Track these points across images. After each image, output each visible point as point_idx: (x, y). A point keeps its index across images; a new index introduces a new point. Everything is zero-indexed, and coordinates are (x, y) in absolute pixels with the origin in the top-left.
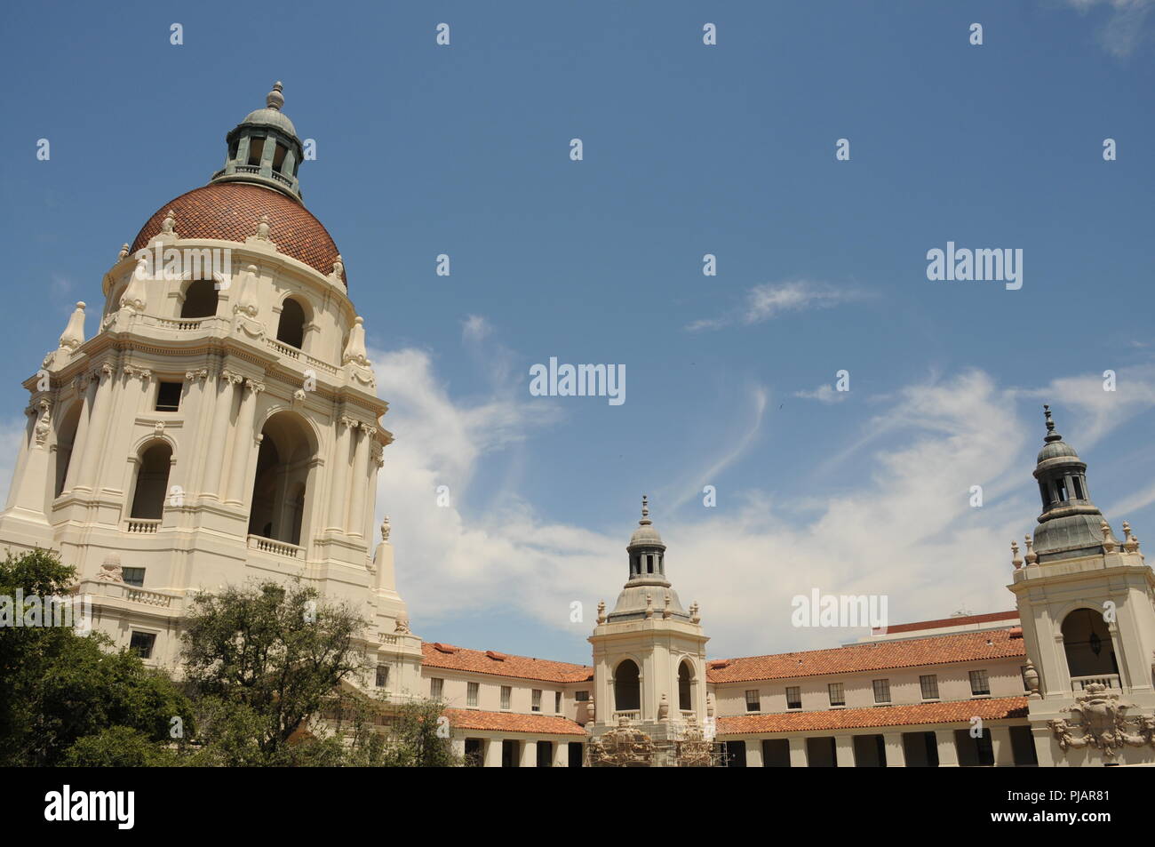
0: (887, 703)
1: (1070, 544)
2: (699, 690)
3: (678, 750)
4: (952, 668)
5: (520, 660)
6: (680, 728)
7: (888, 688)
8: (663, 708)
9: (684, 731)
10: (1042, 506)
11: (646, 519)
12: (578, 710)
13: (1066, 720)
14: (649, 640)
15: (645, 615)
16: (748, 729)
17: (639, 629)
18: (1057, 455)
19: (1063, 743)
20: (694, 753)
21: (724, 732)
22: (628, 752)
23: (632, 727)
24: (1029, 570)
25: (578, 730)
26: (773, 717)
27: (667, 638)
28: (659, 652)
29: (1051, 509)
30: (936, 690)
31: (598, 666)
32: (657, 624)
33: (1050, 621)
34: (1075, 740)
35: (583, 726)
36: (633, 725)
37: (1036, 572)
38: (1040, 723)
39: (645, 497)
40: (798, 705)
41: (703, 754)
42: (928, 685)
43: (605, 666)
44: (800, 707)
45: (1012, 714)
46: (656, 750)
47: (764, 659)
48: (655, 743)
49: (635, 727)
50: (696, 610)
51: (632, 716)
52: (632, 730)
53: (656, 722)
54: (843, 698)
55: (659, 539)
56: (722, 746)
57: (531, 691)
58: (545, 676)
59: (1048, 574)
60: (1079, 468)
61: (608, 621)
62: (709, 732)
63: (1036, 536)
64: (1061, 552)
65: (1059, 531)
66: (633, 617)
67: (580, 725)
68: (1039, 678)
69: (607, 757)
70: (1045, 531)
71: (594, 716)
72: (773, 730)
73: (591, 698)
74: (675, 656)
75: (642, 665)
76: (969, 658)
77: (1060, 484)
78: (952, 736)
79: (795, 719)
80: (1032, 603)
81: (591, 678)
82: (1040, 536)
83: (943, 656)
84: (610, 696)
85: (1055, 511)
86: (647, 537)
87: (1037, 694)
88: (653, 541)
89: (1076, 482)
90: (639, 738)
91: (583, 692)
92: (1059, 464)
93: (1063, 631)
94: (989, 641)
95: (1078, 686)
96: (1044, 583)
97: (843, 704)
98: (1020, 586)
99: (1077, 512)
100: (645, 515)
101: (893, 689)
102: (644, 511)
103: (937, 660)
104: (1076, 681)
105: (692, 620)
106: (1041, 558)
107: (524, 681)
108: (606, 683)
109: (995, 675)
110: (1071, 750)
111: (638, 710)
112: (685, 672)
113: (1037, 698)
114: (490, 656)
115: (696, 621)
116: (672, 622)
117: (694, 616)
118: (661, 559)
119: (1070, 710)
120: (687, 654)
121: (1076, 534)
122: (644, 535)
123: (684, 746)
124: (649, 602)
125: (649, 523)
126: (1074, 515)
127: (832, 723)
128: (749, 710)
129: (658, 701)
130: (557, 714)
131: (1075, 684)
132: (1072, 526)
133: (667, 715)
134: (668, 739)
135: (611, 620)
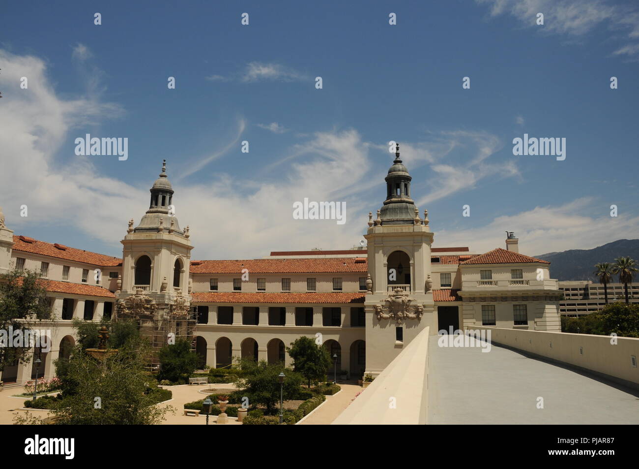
0: (288, 291)
1: (399, 217)
2: (185, 277)
3: (171, 309)
4: (325, 276)
5: (75, 251)
6: (173, 297)
7: (289, 283)
8: (164, 285)
9: (175, 299)
10: (387, 196)
11: (164, 174)
12: (111, 283)
13: (382, 306)
14: (159, 245)
15: (158, 230)
16: (211, 300)
17: (154, 238)
18: (399, 171)
19: (379, 317)
20: (179, 312)
21: (196, 300)
22: (140, 309)
23: (144, 295)
24: (376, 228)
25: (110, 294)
26: (225, 294)
27: (170, 245)
28: (164, 252)
29: (392, 198)
30: (315, 286)
31: (126, 258)
32: (165, 236)
33: (382, 255)
34: (385, 315)
35: (114, 293)
36: (145, 294)
37: (379, 229)
38: (369, 306)
39: (165, 161)
40: (239, 289)
41: (185, 312)
42: (311, 283)
43: (130, 258)
44: (241, 290)
45: (353, 301)
46: (157, 309)
47: (222, 262)
48: (157, 305)
49: (146, 295)
50: (188, 230)
51: (145, 288)
52: (144, 296)
53: (159, 292)
54: (265, 286)
55: (171, 187)
56: (195, 308)
57: (82, 270)
58: (91, 261)
59: (386, 231)
60: (408, 179)
61: (135, 232)
62: (188, 300)
63: (382, 211)
64: (393, 221)
65: (394, 210)
66: (150, 231)
67: (111, 292)
68: (372, 284)
69: (127, 311)
70: (387, 209)
71: (121, 287)
72: (225, 301)
73: (120, 276)
74: (173, 255)
75: (154, 259)
76: (334, 271)
77: (398, 186)
78: (321, 311)
79: (237, 296)
80: (375, 245)
81: (120, 265)
82: (384, 212)
83: (321, 269)
84: (132, 276)
85: (393, 199)
86: (163, 185)
87: (370, 292)
88: (167, 187)
89: (406, 186)
90: (148, 301)
91: (115, 273)
92: (399, 176)
93: (387, 261)
94: (344, 263)
95: (390, 289)
96: (383, 236)
97: (265, 290)
98: (370, 236)
99: (404, 202)
100: (164, 171)
101: (292, 284)
102: (163, 169)
103: (317, 271)
104: (390, 287)
105: (184, 236)
106: (383, 222)
107: (78, 264)
108: (130, 268)
109: (346, 281)
110: (382, 320)
111: (149, 285)
112: (178, 265)
113: (370, 294)
114: (57, 246)
115: (187, 237)
116: (174, 236)
117: (186, 234)
118: (170, 198)
119: (385, 301)
120: (180, 255)
121: (402, 213)
122: (161, 183)
123: (174, 307)
124: (161, 223)
125: (165, 176)
126: (402, 203)
127: (258, 299)
128: (211, 289)
129: (161, 281)
130: (97, 285)
131: (389, 288)
132: (401, 209)
133: (166, 289)
134: (166, 303)
135: (136, 231)
